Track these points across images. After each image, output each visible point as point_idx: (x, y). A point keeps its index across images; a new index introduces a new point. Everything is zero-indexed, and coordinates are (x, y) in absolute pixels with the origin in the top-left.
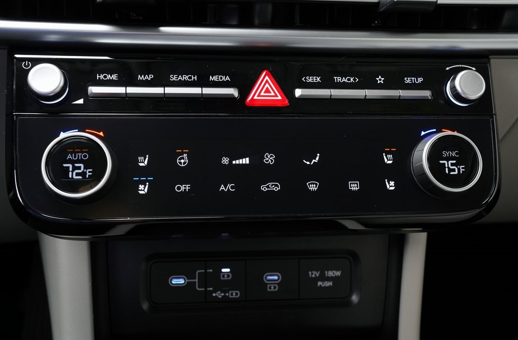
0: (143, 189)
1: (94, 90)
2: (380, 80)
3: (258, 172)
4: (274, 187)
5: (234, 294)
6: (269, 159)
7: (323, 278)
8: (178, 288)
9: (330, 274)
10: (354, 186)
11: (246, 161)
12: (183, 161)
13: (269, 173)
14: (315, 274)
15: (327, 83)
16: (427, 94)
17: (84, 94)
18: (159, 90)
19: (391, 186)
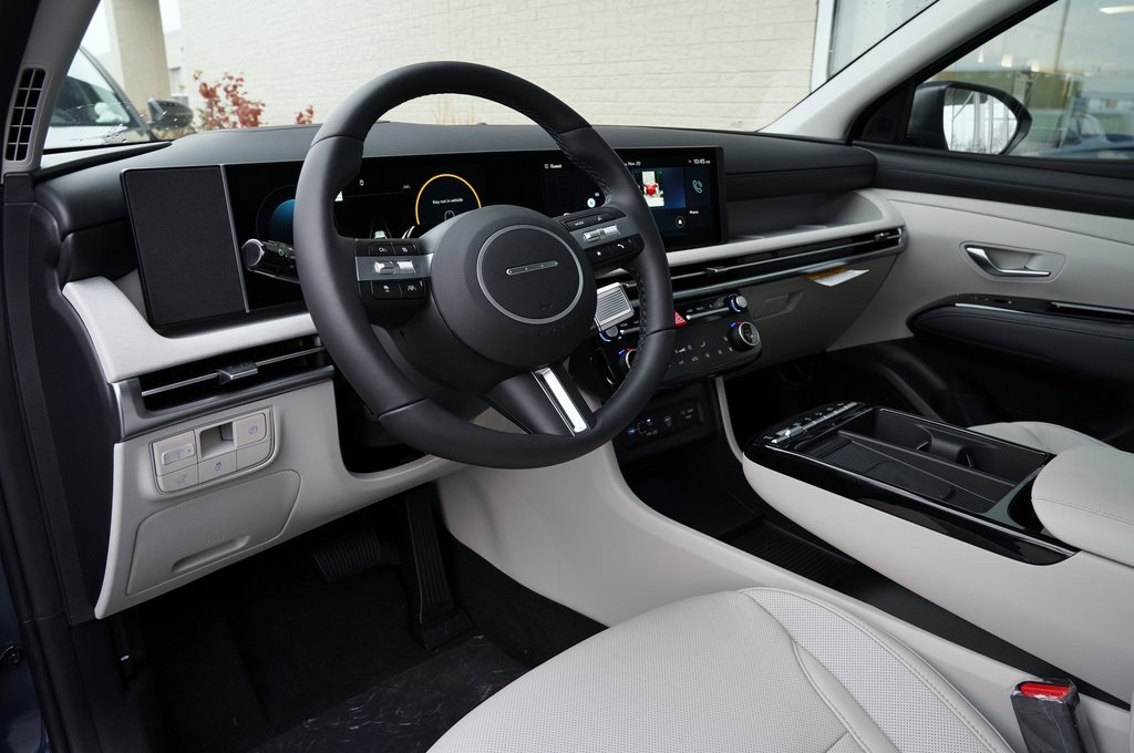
2: (710, 306)
3: (689, 353)
4: (696, 358)
5: (655, 432)
6: (690, 347)
7: (687, 414)
9: (689, 411)
11: (683, 350)
13: (692, 353)
14: (683, 413)
15: (695, 312)
19: (731, 349)
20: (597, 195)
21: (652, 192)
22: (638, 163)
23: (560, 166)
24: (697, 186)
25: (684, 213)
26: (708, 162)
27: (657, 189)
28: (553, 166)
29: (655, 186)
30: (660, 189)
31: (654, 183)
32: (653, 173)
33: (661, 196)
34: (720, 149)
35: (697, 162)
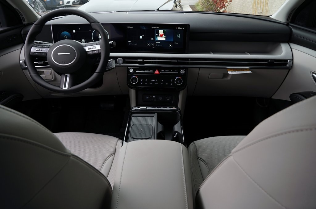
0: (142, 83)
1: (137, 72)
2: (172, 71)
3: (155, 82)
4: (157, 84)
5: (155, 100)
6: (157, 80)
7: (168, 99)
8: (147, 99)
9: (169, 98)
10: (167, 84)
11: (154, 80)
12: (146, 80)
13: (156, 82)
14: (167, 98)
15: (165, 71)
16: (178, 73)
17: (135, 72)
18: (144, 72)
19: (171, 84)
20: (143, 35)
21: (161, 36)
22: (158, 28)
23: (132, 27)
24: (178, 36)
25: (173, 43)
26: (184, 29)
27: (164, 35)
28: (130, 27)
29: (163, 34)
30: (165, 35)
31: (163, 33)
32: (162, 31)
33: (165, 37)
34: (189, 25)
35: (179, 28)
